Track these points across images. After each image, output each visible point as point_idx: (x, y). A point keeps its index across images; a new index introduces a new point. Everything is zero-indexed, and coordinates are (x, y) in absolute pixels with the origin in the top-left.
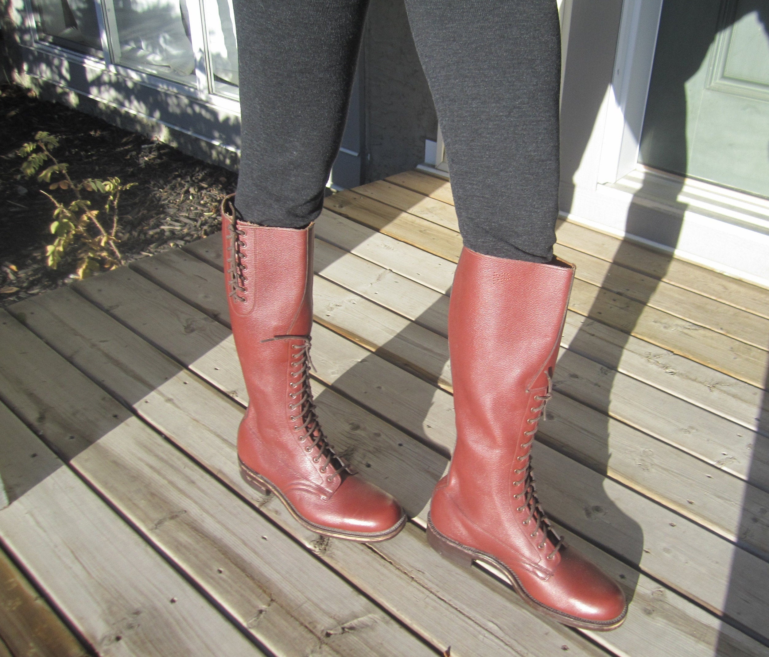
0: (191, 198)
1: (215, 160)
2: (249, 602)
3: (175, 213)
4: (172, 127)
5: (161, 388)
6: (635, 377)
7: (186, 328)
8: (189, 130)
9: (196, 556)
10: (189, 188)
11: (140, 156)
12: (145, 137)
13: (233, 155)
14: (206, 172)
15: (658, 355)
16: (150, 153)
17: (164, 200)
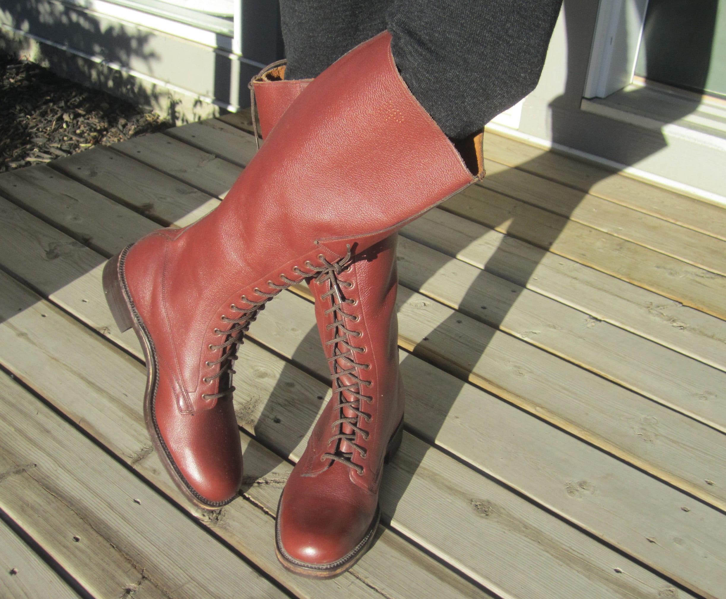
0: (65, 126)
1: (95, 83)
2: (113, 578)
3: (45, 144)
4: (43, 41)
5: (11, 320)
6: (632, 330)
7: (48, 253)
8: (63, 45)
9: (47, 520)
10: (62, 115)
11: (5, 77)
12: (11, 56)
13: (117, 75)
14: (84, 97)
15: (663, 306)
16: (17, 74)
17: (32, 128)
